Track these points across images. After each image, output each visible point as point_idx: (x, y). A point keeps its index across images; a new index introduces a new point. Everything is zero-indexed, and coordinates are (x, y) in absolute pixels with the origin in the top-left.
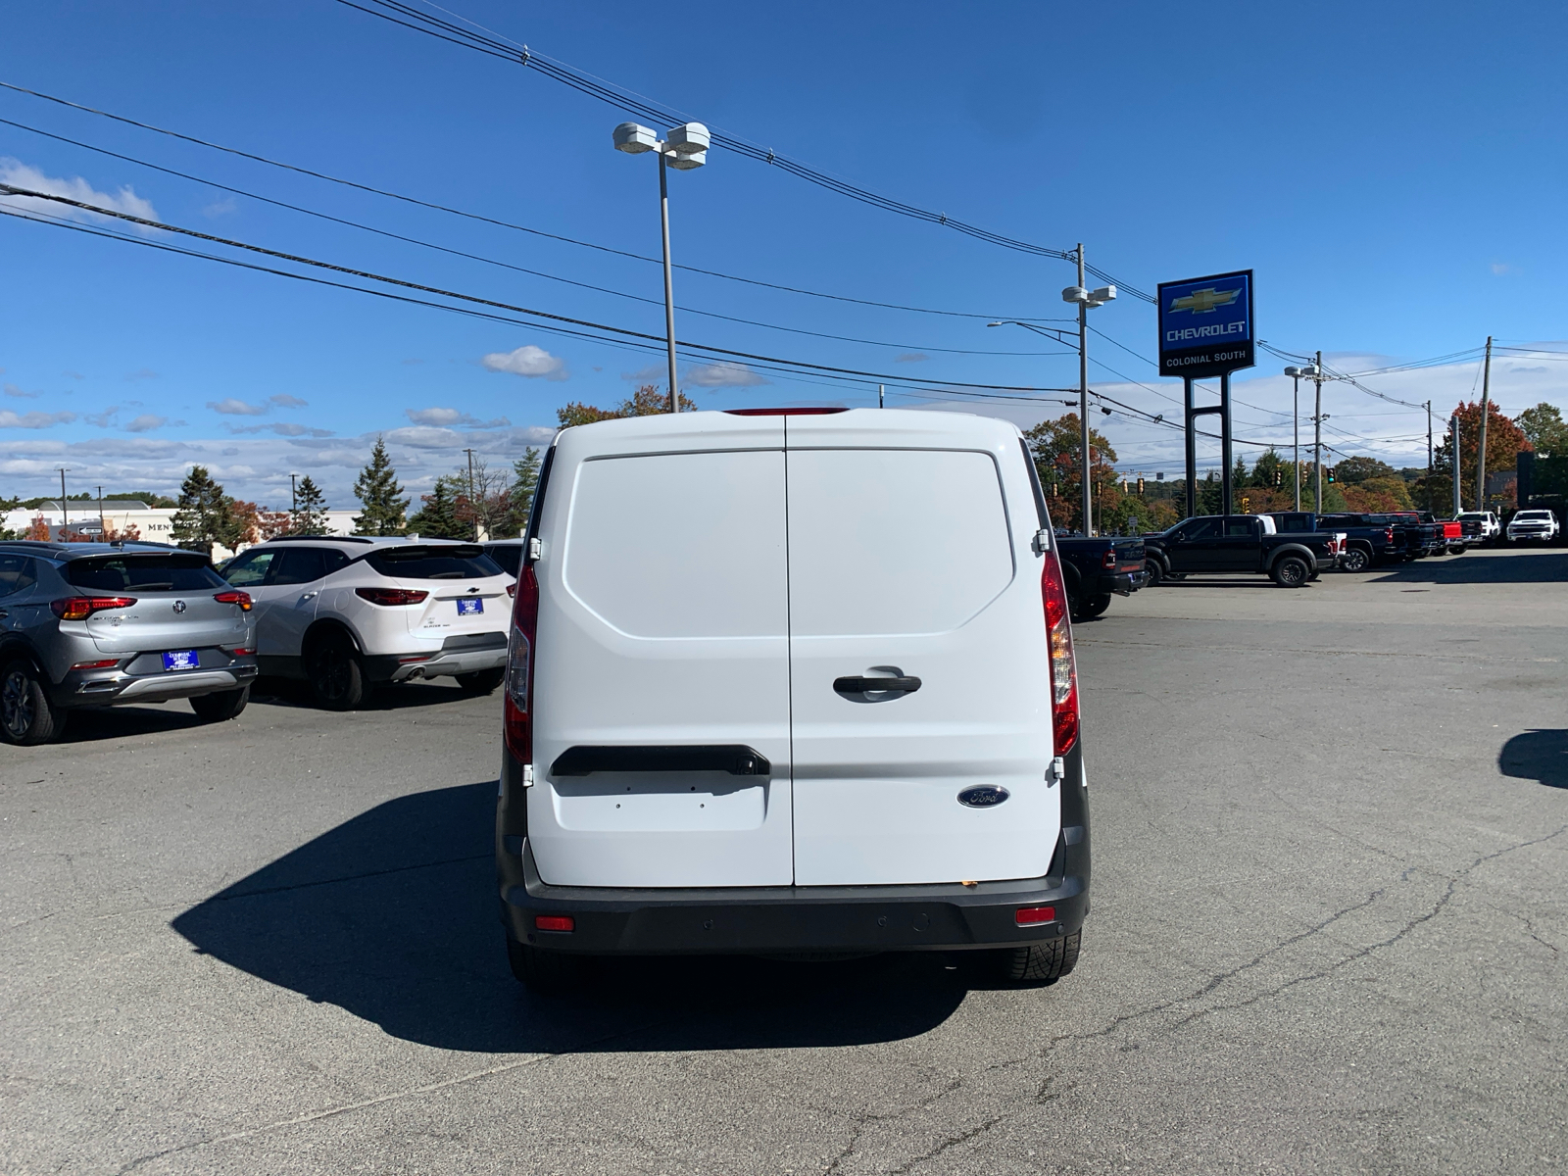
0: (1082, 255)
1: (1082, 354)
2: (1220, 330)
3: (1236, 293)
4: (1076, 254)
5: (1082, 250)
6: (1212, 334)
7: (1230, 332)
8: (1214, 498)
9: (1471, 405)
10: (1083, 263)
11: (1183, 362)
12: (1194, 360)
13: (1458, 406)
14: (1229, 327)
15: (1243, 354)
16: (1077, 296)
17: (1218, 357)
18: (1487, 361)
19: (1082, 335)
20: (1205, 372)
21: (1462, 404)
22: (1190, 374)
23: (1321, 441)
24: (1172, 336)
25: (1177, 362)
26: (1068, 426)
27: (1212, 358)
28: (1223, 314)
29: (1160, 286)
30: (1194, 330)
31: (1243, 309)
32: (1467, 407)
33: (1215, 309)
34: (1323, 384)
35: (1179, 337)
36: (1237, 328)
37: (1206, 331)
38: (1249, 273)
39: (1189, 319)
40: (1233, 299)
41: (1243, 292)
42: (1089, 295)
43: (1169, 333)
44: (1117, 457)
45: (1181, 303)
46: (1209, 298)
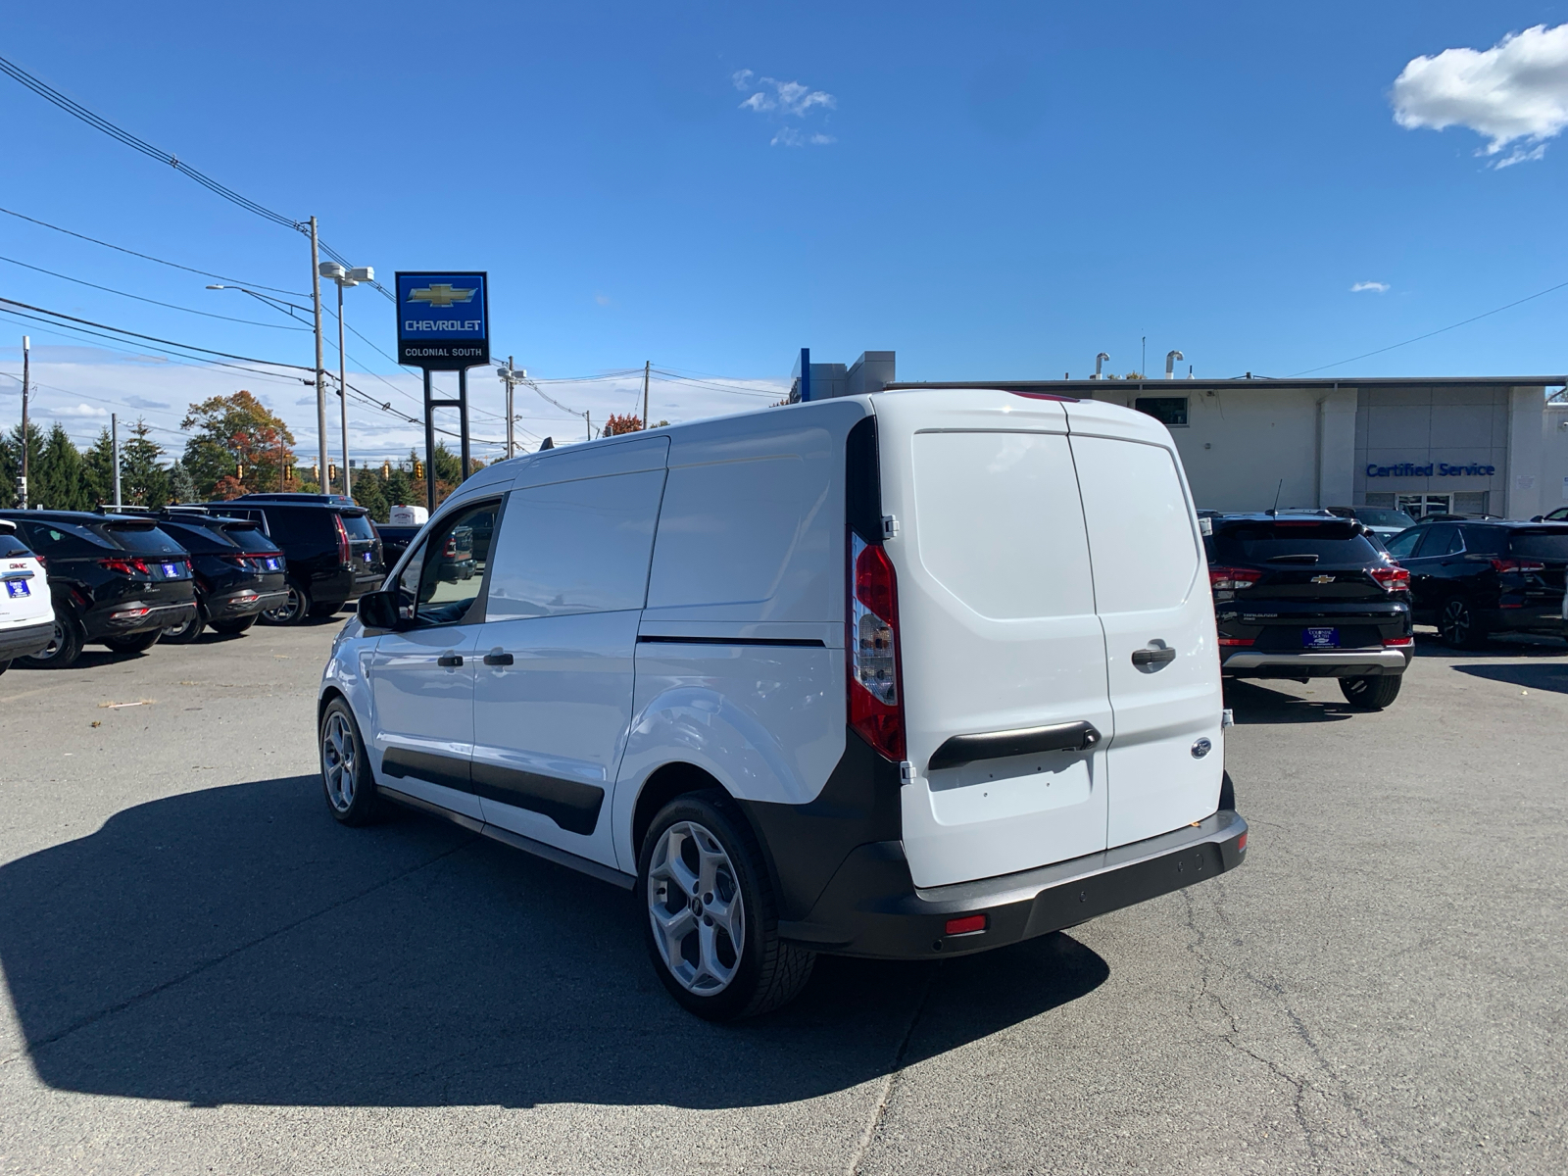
0: (315, 228)
1: (316, 332)
2: (457, 325)
3: (472, 292)
4: (308, 227)
5: (315, 224)
6: (450, 329)
7: (467, 329)
8: (391, 488)
9: (620, 418)
10: (316, 237)
11: (421, 353)
12: (432, 352)
13: (610, 419)
14: (466, 325)
15: (479, 352)
16: (335, 272)
17: (455, 352)
18: (647, 381)
19: (316, 312)
20: (445, 364)
21: (612, 416)
22: (429, 365)
23: (515, 440)
24: (411, 326)
25: (416, 352)
26: (241, 403)
27: (450, 352)
28: (459, 311)
29: (398, 275)
30: (432, 322)
31: (478, 308)
32: (617, 420)
33: (452, 305)
34: (514, 386)
35: (418, 328)
36: (473, 327)
37: (445, 325)
38: (484, 274)
39: (426, 311)
40: (469, 297)
41: (478, 294)
42: (346, 273)
43: (407, 323)
44: (295, 440)
45: (419, 294)
46: (446, 294)
